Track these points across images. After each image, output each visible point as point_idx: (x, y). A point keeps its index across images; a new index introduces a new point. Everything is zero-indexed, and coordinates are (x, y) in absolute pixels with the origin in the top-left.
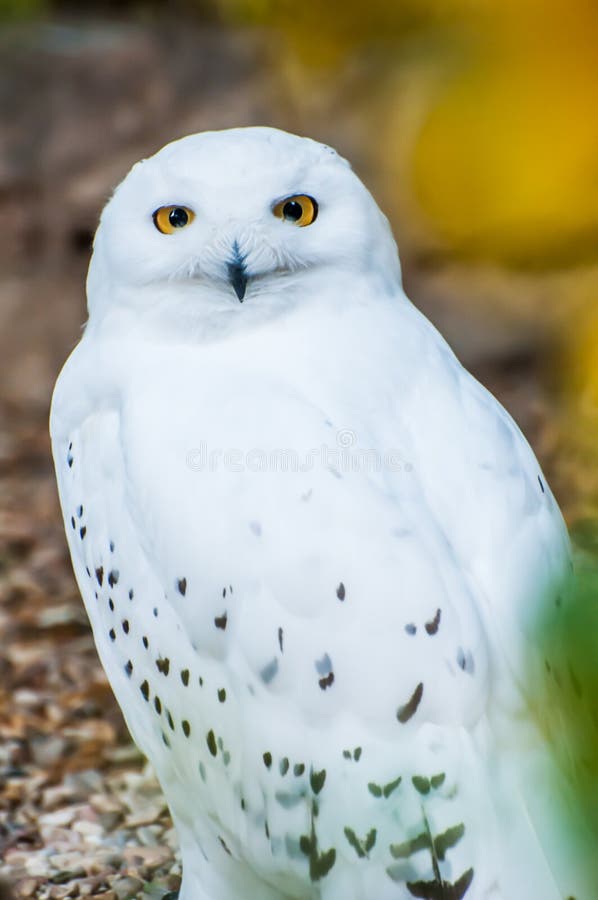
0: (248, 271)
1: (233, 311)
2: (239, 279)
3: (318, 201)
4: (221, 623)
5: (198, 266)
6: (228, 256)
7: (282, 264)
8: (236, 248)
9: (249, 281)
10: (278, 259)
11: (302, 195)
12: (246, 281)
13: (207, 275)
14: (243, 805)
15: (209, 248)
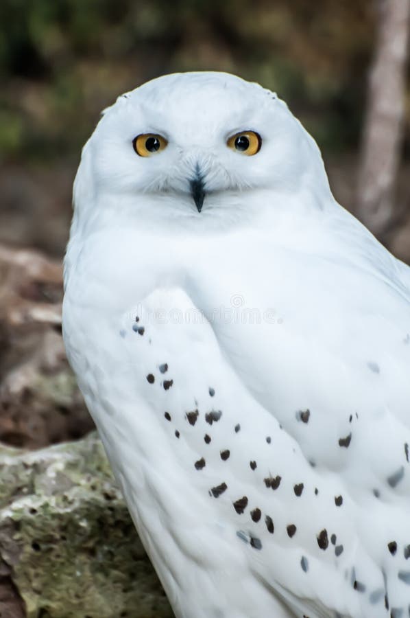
0: (206, 187)
1: (193, 217)
2: (198, 193)
3: (262, 137)
4: (345, 442)
5: (166, 182)
6: (191, 175)
7: (233, 184)
8: (198, 168)
9: (207, 195)
10: (230, 179)
11: (250, 131)
12: (204, 195)
13: (173, 189)
14: (356, 585)
15: (176, 167)
